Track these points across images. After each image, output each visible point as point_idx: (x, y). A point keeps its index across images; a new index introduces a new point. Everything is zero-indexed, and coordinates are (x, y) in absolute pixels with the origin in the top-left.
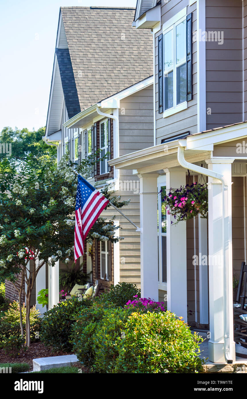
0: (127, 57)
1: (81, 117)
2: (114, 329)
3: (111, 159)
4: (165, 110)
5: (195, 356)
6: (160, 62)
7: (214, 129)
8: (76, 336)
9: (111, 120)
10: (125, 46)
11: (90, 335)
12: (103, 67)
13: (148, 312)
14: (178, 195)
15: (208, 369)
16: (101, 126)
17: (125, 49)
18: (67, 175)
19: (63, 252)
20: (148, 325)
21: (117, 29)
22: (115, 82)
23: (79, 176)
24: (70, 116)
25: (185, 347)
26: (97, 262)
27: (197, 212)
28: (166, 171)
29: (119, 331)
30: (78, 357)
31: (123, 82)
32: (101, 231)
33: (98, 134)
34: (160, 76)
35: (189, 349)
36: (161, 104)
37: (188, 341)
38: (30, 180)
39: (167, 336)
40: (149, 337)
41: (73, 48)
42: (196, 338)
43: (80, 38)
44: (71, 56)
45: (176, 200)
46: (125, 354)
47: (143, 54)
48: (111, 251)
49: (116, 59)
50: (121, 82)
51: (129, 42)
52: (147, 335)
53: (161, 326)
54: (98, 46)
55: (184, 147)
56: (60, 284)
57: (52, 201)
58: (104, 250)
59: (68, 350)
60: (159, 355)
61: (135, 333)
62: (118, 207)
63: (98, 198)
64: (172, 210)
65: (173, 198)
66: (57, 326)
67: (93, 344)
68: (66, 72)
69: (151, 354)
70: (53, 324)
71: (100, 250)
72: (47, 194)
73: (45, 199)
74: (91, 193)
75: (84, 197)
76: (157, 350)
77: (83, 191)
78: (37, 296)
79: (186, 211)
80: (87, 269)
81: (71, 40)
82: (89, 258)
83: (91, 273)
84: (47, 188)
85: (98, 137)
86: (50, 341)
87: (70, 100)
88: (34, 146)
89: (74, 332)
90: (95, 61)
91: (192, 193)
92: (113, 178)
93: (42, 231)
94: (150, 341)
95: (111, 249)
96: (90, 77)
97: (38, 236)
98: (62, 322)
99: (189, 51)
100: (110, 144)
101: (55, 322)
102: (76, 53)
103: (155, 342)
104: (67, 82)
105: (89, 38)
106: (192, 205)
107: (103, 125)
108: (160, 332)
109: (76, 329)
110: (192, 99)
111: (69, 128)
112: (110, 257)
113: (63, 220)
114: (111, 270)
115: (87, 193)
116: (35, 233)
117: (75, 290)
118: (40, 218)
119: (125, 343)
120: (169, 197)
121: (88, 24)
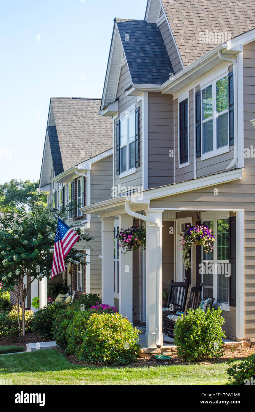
0: (98, 133)
1: (64, 175)
2: (80, 324)
3: (85, 206)
4: (121, 173)
5: (135, 343)
6: (118, 139)
7: (150, 189)
8: (55, 329)
9: (85, 178)
10: (96, 126)
11: (65, 328)
12: (80, 140)
13: (103, 313)
14: (126, 233)
15: (144, 351)
16: (78, 182)
17: (96, 127)
18: (50, 218)
19: (47, 272)
20: (103, 322)
21: (90, 113)
22: (89, 151)
23: (59, 219)
24: (57, 174)
25: (128, 336)
26: (74, 278)
27: (139, 245)
28: (119, 216)
29: (84, 326)
30: (57, 343)
31: (95, 151)
32: (74, 257)
33: (76, 188)
34: (118, 149)
35: (131, 338)
36: (118, 168)
37: (131, 333)
38: (24, 221)
39: (116, 330)
40: (104, 330)
41: (59, 126)
42: (136, 331)
43: (64, 120)
44: (57, 132)
45: (125, 237)
46: (88, 341)
47: (110, 131)
48: (84, 271)
49: (90, 134)
50: (93, 151)
51: (100, 122)
52: (102, 329)
53: (112, 323)
54: (77, 125)
55: (130, 201)
56: (48, 293)
57: (40, 236)
58: (79, 270)
59: (50, 338)
60: (110, 342)
61: (94, 327)
62: (87, 241)
63: (72, 234)
64: (122, 244)
65: (123, 236)
66: (43, 322)
67: (66, 334)
68: (54, 143)
69: (105, 341)
70: (40, 321)
71: (76, 270)
72: (36, 231)
73: (35, 234)
74: (67, 231)
75: (62, 233)
76: (109, 338)
77: (62, 229)
78: (32, 301)
79: (132, 245)
80: (68, 283)
81: (58, 121)
82: (69, 276)
83: (70, 286)
84: (37, 226)
85: (76, 189)
86: (38, 332)
87: (57, 162)
88: (32, 194)
89: (54, 326)
90: (74, 136)
91: (136, 232)
92: (86, 219)
93: (33, 257)
94: (104, 332)
95: (84, 270)
96: (71, 146)
97: (30, 260)
98: (47, 319)
99: (137, 133)
100: (84, 195)
101: (41, 320)
102: (61, 130)
103: (107, 333)
104: (55, 150)
105: (71, 120)
106: (136, 241)
107: (79, 181)
108: (112, 326)
109: (56, 324)
110: (139, 166)
111: (56, 183)
112: (83, 275)
113: (47, 249)
114: (84, 285)
115: (64, 231)
116: (28, 258)
117: (59, 298)
118: (32, 247)
119: (88, 334)
120: (120, 235)
121: (70, 109)
